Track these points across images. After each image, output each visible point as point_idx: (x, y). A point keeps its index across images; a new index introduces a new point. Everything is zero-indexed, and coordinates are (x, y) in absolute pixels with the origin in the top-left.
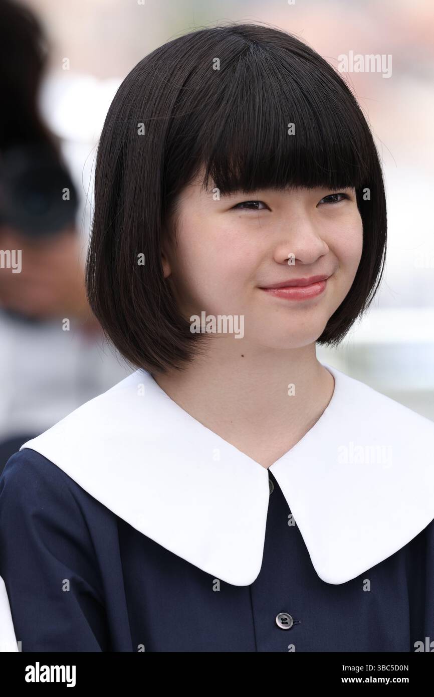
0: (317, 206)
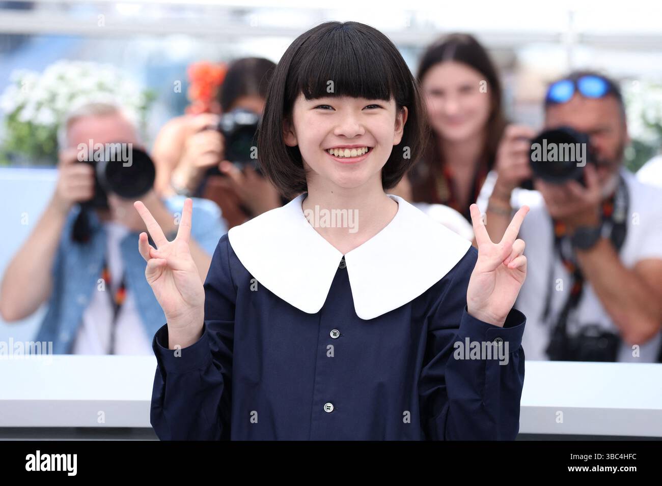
0: (362, 110)
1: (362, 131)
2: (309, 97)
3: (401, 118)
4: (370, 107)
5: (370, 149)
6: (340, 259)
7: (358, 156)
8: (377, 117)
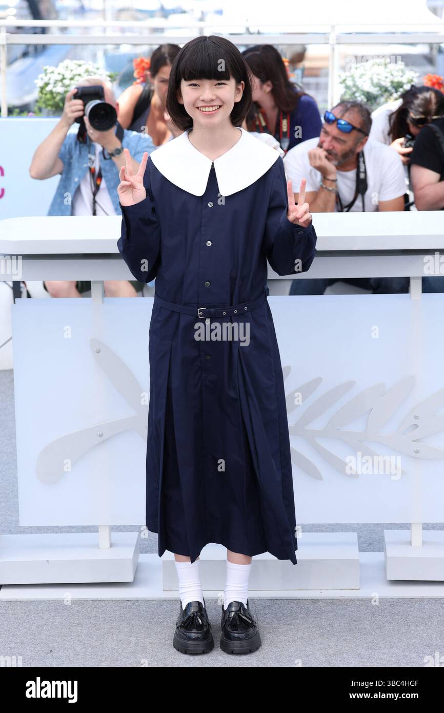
0: (215, 86)
1: (214, 98)
2: (186, 80)
3: (240, 87)
4: (219, 84)
5: (220, 106)
6: (211, 164)
7: (213, 111)
8: (223, 89)
